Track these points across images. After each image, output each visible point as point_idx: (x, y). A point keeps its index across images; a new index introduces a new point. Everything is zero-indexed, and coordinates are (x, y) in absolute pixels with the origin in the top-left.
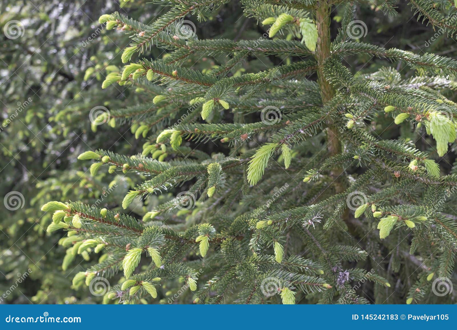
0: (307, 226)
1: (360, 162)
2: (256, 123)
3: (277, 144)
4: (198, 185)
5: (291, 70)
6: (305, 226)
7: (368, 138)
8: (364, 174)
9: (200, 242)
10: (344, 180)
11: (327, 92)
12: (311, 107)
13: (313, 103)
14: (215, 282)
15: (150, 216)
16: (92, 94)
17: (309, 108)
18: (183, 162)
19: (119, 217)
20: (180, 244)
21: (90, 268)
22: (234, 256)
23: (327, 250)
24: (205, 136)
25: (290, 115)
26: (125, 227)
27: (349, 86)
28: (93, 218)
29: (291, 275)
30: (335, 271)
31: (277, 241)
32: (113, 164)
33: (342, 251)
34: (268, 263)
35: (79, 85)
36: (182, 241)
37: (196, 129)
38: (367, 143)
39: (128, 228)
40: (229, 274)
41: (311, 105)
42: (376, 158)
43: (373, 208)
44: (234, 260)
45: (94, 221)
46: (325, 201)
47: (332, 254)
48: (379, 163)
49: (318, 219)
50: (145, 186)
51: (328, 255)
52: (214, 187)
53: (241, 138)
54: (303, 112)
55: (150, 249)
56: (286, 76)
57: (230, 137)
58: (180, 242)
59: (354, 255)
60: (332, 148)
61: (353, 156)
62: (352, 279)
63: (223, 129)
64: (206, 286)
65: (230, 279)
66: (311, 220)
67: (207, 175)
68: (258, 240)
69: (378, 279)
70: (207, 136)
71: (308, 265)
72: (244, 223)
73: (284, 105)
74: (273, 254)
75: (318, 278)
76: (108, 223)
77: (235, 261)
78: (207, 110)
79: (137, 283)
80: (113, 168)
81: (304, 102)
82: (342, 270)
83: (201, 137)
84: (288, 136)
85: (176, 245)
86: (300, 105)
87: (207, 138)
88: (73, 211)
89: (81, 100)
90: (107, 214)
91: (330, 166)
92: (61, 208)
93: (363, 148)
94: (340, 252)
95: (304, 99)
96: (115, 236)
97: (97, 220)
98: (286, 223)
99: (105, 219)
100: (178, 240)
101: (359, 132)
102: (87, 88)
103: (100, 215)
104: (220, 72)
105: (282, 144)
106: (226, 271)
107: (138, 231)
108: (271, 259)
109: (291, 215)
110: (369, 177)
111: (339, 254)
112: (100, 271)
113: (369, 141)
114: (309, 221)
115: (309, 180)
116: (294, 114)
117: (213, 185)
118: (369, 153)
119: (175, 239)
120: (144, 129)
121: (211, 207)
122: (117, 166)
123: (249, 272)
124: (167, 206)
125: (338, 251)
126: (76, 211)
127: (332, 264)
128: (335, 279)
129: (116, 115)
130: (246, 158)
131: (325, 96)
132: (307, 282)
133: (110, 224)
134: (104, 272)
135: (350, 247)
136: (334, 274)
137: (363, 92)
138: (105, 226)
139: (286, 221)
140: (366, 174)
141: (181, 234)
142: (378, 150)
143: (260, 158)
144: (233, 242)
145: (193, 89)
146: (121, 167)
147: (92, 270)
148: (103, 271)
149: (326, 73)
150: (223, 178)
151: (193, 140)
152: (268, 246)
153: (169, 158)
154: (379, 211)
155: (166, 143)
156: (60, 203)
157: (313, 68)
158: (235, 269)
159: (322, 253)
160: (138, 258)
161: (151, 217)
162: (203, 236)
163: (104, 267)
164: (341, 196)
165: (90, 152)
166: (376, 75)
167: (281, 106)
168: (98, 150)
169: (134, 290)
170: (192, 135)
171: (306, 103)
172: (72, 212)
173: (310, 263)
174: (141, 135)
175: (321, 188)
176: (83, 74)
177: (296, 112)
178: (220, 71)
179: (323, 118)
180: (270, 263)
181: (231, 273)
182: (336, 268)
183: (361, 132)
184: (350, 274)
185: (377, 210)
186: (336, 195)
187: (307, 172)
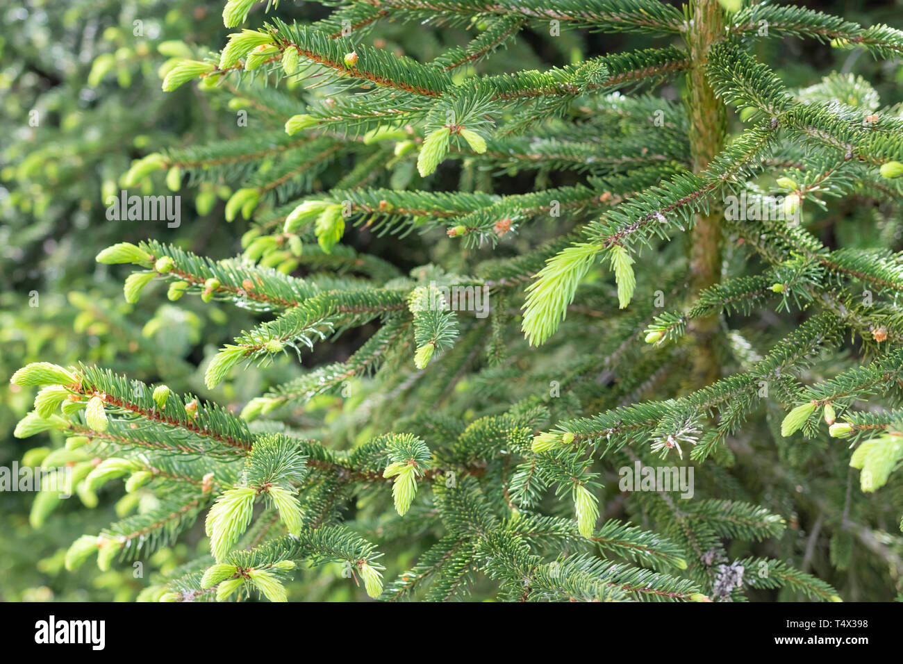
0: (661, 450)
1: (785, 299)
2: (527, 195)
3: (599, 246)
4: (382, 339)
5: (629, 68)
6: (657, 450)
7: (804, 244)
8: (796, 331)
9: (393, 478)
10: (720, 344)
11: (707, 128)
12: (662, 162)
13: (665, 153)
14: (420, 576)
15: (260, 409)
16: (107, 120)
17: (658, 164)
18: (340, 283)
19: (194, 409)
20: (338, 481)
21: (109, 528)
22: (469, 516)
23: (687, 510)
24: (403, 219)
25: (610, 179)
26: (208, 432)
27: (778, 112)
28: (134, 408)
29: (615, 569)
30: (709, 562)
31: (582, 485)
32: (180, 277)
33: (723, 513)
34: (551, 535)
35: (76, 95)
36: (342, 474)
37: (383, 202)
38: (801, 254)
39: (217, 436)
40: (457, 558)
41: (660, 157)
42: (823, 291)
43: (829, 414)
44: (467, 525)
45: (137, 414)
46: (704, 391)
47: (701, 522)
48: (833, 306)
49: (690, 435)
50: (261, 335)
51: (690, 523)
52: (430, 346)
53: (495, 228)
54: (642, 174)
55: (274, 490)
56: (615, 82)
57: (470, 226)
58: (337, 476)
59: (754, 525)
60: (700, 265)
61: (769, 284)
62: (750, 583)
63: (449, 206)
64: (398, 586)
65: (459, 571)
66: (673, 437)
67: (408, 316)
68: (530, 479)
69: (814, 585)
70: (407, 222)
71: (650, 545)
72: (492, 436)
73: (594, 154)
74: (570, 515)
75: (680, 580)
76: (170, 420)
77: (470, 528)
78: (433, 154)
79: (239, 573)
80: (180, 288)
81: (645, 151)
82: (726, 560)
83: (394, 221)
84: (627, 228)
85: (328, 482)
86: (634, 155)
87: (407, 227)
88: (87, 389)
89: (79, 132)
90: (169, 401)
91: (712, 306)
92: (58, 379)
93: (791, 266)
94: (719, 517)
95: (643, 143)
96: (180, 454)
97: (142, 413)
98: (606, 440)
99: (163, 411)
100: (332, 471)
101: (781, 227)
102: (93, 105)
103: (151, 402)
104: (453, 64)
105: (613, 246)
106: (447, 550)
107: (240, 445)
108: (558, 528)
109: (622, 421)
110: (810, 338)
111: (716, 521)
112: (132, 536)
113: (807, 250)
114: (670, 439)
115: (660, 339)
116: (622, 178)
117: (427, 339)
118: (807, 279)
119: (325, 468)
120: (248, 199)
121: (396, 394)
122: (190, 284)
123: (511, 557)
124: (300, 386)
125: (715, 514)
126: (94, 389)
127: (702, 544)
128: (708, 582)
129: (183, 161)
130: (500, 278)
131: (701, 135)
132: (652, 588)
133: (172, 425)
134: (142, 538)
135: (743, 505)
136: (705, 569)
137: (814, 127)
138: (160, 428)
139: (608, 436)
140: (801, 329)
141: (339, 456)
142: (828, 274)
143: (556, 278)
144: (464, 479)
145: (387, 103)
146: (201, 285)
147: (115, 533)
148: (139, 536)
149: (717, 79)
150: (452, 324)
151: (373, 230)
152: (560, 495)
153: (302, 270)
154: (844, 421)
155: (303, 235)
156: (57, 369)
157: (680, 65)
158: (471, 547)
159: (675, 518)
160: (248, 512)
161: (263, 412)
162: (401, 463)
163: (144, 526)
164: (742, 382)
165: (126, 245)
166: (815, 94)
167: (586, 158)
168: (147, 243)
169: (227, 589)
170: (369, 216)
171: (649, 153)
172: (85, 390)
173: (655, 541)
174: (239, 214)
175: (664, 358)
176: (85, 71)
177: (624, 173)
178: (454, 62)
179: (712, 187)
180: (557, 537)
181: (461, 556)
182: (712, 556)
183: (785, 229)
184: (746, 572)
185: (838, 420)
186: (730, 379)
187: (657, 319)
